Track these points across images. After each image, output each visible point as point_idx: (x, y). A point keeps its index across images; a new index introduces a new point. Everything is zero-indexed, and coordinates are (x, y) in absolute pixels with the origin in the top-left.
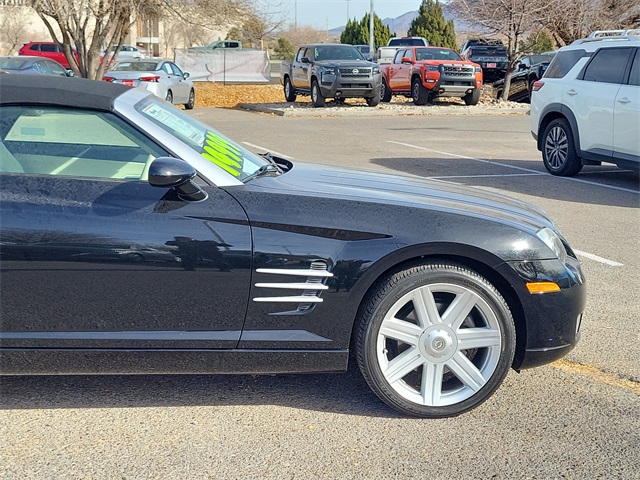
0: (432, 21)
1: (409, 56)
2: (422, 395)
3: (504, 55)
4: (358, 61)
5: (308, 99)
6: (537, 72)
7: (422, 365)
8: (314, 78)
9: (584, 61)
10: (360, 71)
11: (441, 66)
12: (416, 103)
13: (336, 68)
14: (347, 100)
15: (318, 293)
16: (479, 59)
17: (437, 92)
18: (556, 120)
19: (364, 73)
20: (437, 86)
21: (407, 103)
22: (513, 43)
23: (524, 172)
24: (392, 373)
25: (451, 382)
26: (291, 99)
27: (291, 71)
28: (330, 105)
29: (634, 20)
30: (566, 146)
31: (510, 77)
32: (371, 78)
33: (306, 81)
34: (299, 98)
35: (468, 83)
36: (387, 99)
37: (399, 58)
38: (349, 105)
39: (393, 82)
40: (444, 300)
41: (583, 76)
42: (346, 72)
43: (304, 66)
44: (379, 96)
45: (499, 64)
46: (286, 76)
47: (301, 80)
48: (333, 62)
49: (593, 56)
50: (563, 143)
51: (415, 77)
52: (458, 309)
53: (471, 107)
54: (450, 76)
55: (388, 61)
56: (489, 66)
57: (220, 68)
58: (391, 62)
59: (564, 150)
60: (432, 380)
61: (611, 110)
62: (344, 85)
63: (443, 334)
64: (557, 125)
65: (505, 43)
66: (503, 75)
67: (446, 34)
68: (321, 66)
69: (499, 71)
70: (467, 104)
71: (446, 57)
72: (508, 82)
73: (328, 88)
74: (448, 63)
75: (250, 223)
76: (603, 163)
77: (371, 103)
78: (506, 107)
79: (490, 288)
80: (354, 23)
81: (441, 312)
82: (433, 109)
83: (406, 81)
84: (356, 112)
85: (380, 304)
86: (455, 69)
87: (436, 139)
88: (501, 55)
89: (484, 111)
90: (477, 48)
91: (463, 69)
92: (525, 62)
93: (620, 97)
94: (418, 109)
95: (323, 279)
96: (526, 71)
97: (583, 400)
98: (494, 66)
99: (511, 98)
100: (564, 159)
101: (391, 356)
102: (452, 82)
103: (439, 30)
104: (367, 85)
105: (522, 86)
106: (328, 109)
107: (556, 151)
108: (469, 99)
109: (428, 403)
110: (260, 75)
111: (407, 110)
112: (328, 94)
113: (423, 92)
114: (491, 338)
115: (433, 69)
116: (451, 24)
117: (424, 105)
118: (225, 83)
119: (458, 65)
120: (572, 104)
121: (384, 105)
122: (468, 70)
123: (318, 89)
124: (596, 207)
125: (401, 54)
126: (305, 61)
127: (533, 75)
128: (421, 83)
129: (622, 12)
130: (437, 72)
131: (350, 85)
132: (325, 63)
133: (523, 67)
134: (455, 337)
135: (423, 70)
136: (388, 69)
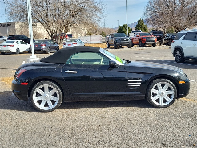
0: (141, 25)
1: (138, 35)
2: (159, 104)
3: (162, 34)
4: (125, 37)
5: (113, 47)
6: (171, 37)
7: (159, 98)
8: (114, 42)
9: (184, 35)
10: (126, 39)
11: (146, 37)
12: (140, 47)
13: (120, 39)
14: (122, 47)
15: (139, 84)
16: (155, 35)
17: (145, 44)
18: (178, 50)
19: (127, 40)
20: (146, 42)
21: (138, 47)
22: (164, 31)
23: (170, 62)
24: (154, 99)
25: (165, 101)
26: (108, 47)
27: (108, 40)
28: (118, 48)
29: (195, 23)
30: (181, 56)
31: (164, 39)
32: (129, 41)
33: (113, 42)
34: (111, 47)
35: (153, 41)
36: (132, 46)
37: (135, 36)
38: (123, 48)
39: (134, 42)
40: (163, 85)
41: (184, 39)
42: (123, 40)
43: (112, 39)
44: (131, 45)
45: (160, 36)
46: (107, 41)
47: (111, 42)
48: (119, 37)
49: (186, 34)
50: (180, 55)
51: (140, 40)
52: (166, 87)
53: (154, 47)
54: (149, 40)
55: (132, 36)
56: (158, 36)
57: (89, 40)
58: (133, 36)
59: (180, 57)
60: (161, 101)
61: (191, 47)
62: (122, 43)
63: (163, 92)
64: (178, 51)
65: (162, 31)
66: (162, 39)
67: (145, 28)
68: (116, 39)
69: (160, 38)
70: (153, 46)
71: (147, 35)
72: (163, 40)
73: (118, 44)
74: (148, 36)
75: (126, 72)
76: (190, 60)
77: (129, 47)
78: (163, 47)
79: (172, 83)
80: (121, 27)
81: (162, 88)
82: (145, 48)
83: (137, 41)
84: (125, 50)
85: (151, 86)
86: (150, 38)
87: (147, 55)
88: (161, 33)
89: (158, 48)
90: (155, 32)
91: (152, 38)
92: (167, 35)
93: (193, 44)
94: (141, 48)
95: (140, 82)
96: (168, 37)
97: (191, 105)
98: (159, 36)
99: (164, 44)
100: (180, 59)
101: (153, 96)
102: (149, 41)
103: (143, 27)
104: (128, 43)
105: (167, 41)
106: (118, 49)
107: (178, 57)
108: (154, 45)
109: (161, 105)
110: (100, 41)
111: (138, 48)
112: (118, 45)
113: (142, 44)
114: (172, 92)
115: (144, 38)
116: (146, 26)
117: (142, 47)
118: (91, 44)
119: (150, 37)
120: (181, 45)
121: (132, 48)
122: (153, 38)
123: (116, 44)
124: (189, 70)
125: (136, 35)
126: (112, 37)
127: (170, 38)
128: (141, 42)
129: (192, 21)
130: (145, 39)
131: (124, 43)
132: (117, 38)
133: (167, 36)
134: (165, 92)
135: (142, 38)
136: (132, 39)
